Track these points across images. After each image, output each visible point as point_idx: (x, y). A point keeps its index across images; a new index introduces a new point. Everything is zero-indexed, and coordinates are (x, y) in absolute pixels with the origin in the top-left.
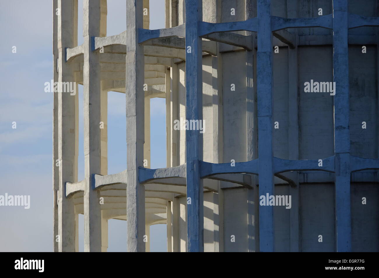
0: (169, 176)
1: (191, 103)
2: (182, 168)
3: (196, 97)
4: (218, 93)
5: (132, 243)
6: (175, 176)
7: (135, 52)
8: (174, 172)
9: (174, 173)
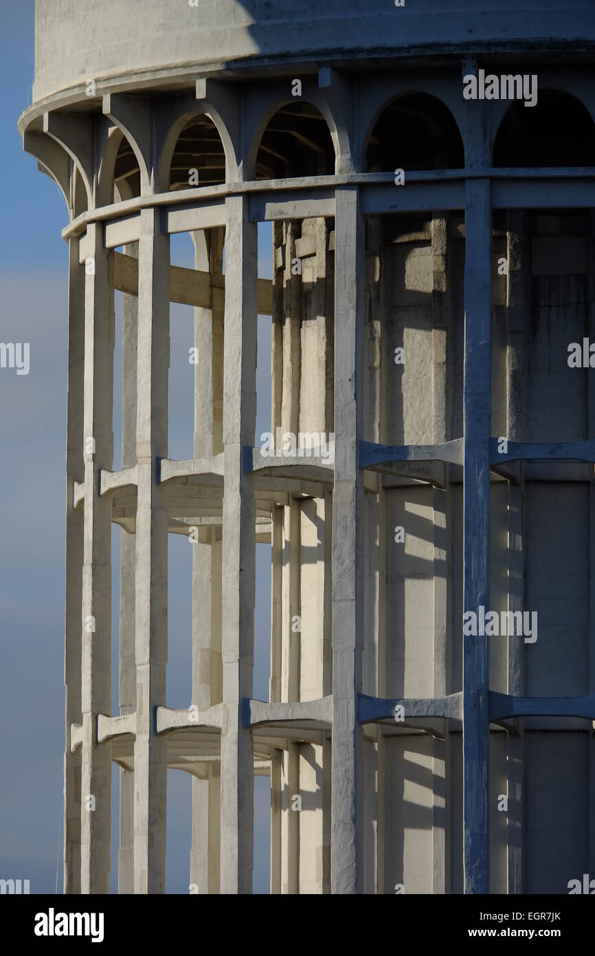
0: (424, 713)
1: (474, 585)
2: (452, 701)
3: (484, 576)
4: (447, 556)
5: (344, 831)
6: (437, 715)
7: (354, 483)
8: (435, 707)
9: (434, 710)
